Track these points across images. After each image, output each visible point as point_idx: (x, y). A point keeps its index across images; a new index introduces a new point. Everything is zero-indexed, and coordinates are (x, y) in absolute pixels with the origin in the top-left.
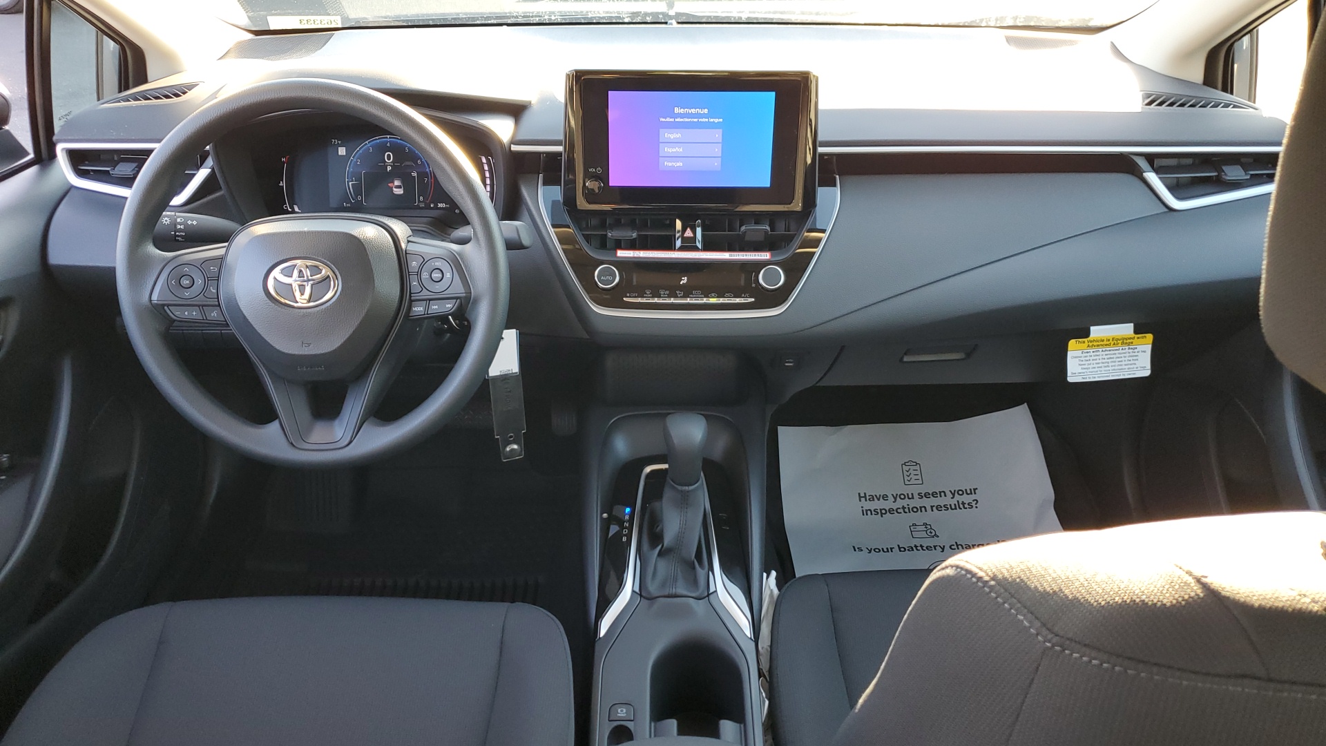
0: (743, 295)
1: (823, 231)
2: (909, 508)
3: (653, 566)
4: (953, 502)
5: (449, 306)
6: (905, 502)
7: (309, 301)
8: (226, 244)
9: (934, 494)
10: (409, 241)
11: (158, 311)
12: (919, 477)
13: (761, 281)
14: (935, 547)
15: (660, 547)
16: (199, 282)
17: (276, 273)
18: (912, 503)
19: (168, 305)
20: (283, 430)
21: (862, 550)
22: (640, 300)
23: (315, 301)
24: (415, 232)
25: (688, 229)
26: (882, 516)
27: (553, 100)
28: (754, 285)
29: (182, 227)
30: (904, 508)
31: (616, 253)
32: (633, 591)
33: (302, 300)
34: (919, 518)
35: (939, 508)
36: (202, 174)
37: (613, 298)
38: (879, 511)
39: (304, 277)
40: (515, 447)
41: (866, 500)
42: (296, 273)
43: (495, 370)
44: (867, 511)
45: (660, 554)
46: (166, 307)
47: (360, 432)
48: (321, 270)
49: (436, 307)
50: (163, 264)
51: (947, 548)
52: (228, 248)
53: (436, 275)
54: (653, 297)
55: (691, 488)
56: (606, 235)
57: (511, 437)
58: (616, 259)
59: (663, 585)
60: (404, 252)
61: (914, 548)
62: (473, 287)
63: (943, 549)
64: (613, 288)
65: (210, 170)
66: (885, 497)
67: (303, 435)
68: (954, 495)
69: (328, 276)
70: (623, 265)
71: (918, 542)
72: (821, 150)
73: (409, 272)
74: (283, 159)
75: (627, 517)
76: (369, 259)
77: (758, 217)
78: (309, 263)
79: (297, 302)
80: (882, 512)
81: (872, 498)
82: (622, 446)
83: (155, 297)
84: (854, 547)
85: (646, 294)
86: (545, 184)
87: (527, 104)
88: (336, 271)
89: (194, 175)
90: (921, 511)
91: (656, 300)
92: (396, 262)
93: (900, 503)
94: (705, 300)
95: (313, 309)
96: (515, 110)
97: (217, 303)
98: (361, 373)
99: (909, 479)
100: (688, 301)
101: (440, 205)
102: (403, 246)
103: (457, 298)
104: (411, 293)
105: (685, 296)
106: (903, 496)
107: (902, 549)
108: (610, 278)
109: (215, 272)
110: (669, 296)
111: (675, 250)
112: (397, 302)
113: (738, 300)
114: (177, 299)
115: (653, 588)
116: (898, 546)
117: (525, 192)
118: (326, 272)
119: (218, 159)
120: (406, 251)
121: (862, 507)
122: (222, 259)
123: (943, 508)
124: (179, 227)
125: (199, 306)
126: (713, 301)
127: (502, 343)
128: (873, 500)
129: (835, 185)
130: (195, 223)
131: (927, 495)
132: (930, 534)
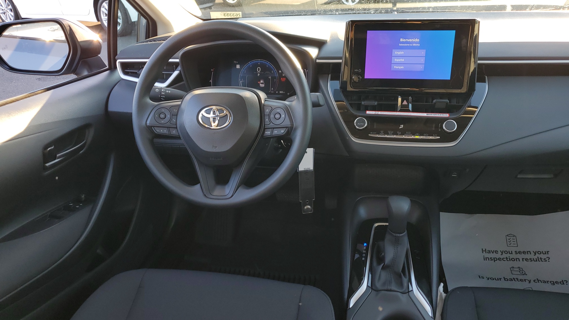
0: (434, 135)
1: (477, 108)
2: (510, 259)
3: (379, 273)
4: (536, 257)
5: (283, 131)
6: (508, 255)
7: (217, 126)
8: (182, 100)
9: (524, 252)
10: (265, 100)
11: (150, 129)
12: (516, 243)
13: (444, 128)
14: (525, 280)
15: (383, 264)
16: (168, 116)
17: (203, 112)
18: (512, 256)
19: (154, 127)
20: (202, 189)
21: (484, 278)
22: (377, 136)
23: (220, 126)
24: (268, 97)
25: (405, 101)
26: (495, 262)
27: (338, 40)
28: (440, 130)
29: (164, 93)
30: (507, 258)
31: (366, 112)
32: (368, 286)
33: (214, 125)
34: (516, 264)
35: (527, 260)
36: (176, 73)
37: (363, 134)
38: (493, 259)
39: (215, 114)
40: (309, 207)
41: (486, 253)
42: (212, 112)
43: (302, 167)
44: (486, 258)
45: (383, 268)
46: (153, 128)
47: (237, 192)
48: (224, 111)
49: (276, 132)
50: (153, 107)
51: (532, 281)
52: (182, 101)
53: (277, 116)
54: (385, 134)
55: (402, 235)
56: (361, 104)
57: (307, 202)
58: (365, 115)
59: (384, 284)
60: (263, 105)
61: (513, 280)
62: (295, 122)
63: (530, 282)
64: (363, 129)
65: (179, 72)
66: (496, 252)
67: (210, 191)
68: (535, 254)
69: (227, 115)
70: (369, 118)
71: (515, 277)
72: (479, 62)
73: (264, 115)
74: (212, 70)
75: (365, 248)
76: (246, 107)
77: (442, 96)
78: (219, 108)
79: (212, 127)
80: (495, 260)
81: (489, 252)
82: (363, 212)
83: (148, 122)
84: (479, 276)
85: (381, 133)
86: (332, 79)
87: (325, 42)
88: (231, 112)
89: (172, 74)
90: (517, 261)
91: (386, 136)
92: (259, 109)
93: (505, 256)
94: (413, 137)
95: (219, 130)
96: (319, 44)
97: (176, 127)
98: (239, 163)
99: (510, 243)
100: (404, 137)
101: (281, 92)
102: (263, 102)
103: (286, 127)
104: (265, 125)
105: (402, 134)
106: (507, 252)
107: (506, 280)
108: (362, 124)
109: (176, 112)
110: (393, 134)
111: (397, 111)
112: (258, 129)
113: (431, 137)
114: (158, 124)
115: (379, 285)
116: (504, 277)
117: (322, 83)
118: (226, 113)
119: (183, 67)
120: (264, 104)
121: (484, 256)
122: (179, 106)
123: (529, 260)
124: (162, 93)
125: (167, 127)
126: (417, 137)
127: (306, 155)
128: (490, 253)
129: (485, 82)
130: (169, 92)
131: (520, 252)
132: (522, 273)
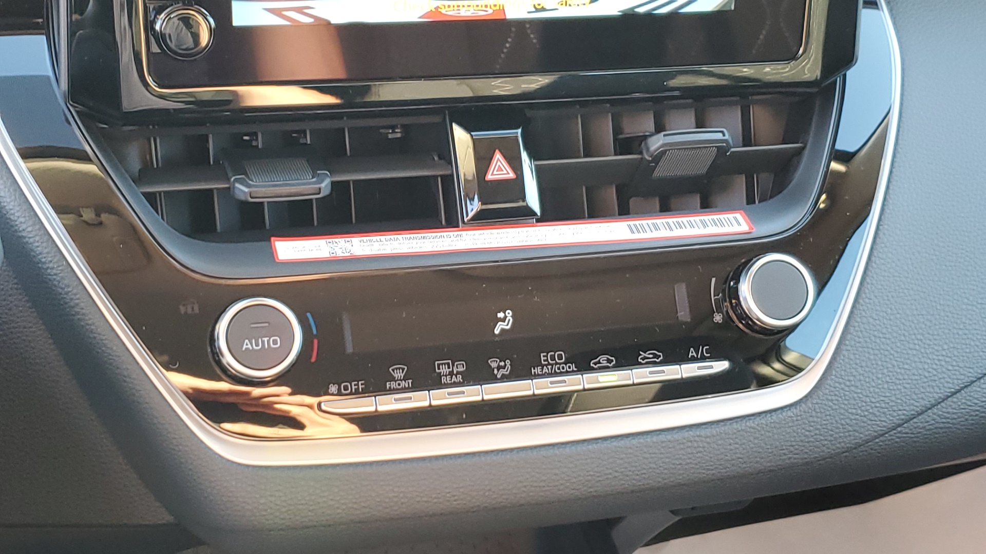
0: (692, 353)
13: (747, 303)
22: (379, 403)
28: (719, 318)
31: (275, 253)
54: (418, 387)
70: (304, 290)
85: (394, 379)
91: (430, 397)
94: (583, 383)
100: (531, 387)
105: (518, 374)
108: (272, 342)
113: (679, 371)
126: (606, 378)
